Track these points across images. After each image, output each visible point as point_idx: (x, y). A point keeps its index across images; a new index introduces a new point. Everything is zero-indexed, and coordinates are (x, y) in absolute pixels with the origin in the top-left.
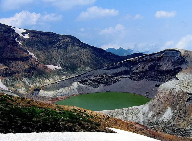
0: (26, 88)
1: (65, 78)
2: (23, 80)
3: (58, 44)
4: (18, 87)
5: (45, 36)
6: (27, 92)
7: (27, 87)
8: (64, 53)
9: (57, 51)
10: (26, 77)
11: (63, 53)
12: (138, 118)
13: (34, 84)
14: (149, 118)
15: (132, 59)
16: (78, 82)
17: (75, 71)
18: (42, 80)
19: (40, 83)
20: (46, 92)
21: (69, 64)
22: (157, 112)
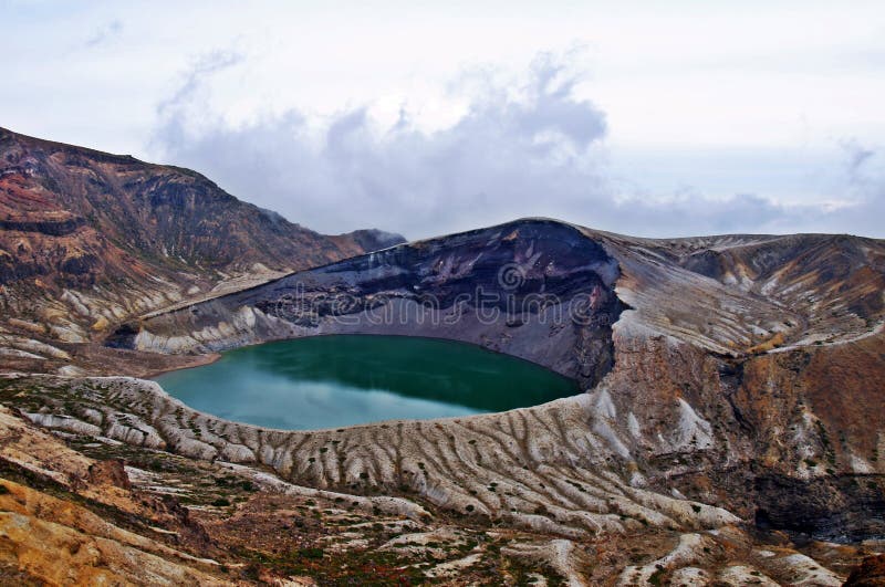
0: (81, 325)
4: (54, 321)
5: (112, 166)
6: (89, 337)
7: (86, 323)
9: (153, 210)
10: (71, 286)
11: (171, 218)
12: (605, 441)
13: (107, 312)
14: (642, 442)
16: (257, 306)
18: (126, 299)
20: (159, 340)
21: (197, 250)
22: (651, 418)
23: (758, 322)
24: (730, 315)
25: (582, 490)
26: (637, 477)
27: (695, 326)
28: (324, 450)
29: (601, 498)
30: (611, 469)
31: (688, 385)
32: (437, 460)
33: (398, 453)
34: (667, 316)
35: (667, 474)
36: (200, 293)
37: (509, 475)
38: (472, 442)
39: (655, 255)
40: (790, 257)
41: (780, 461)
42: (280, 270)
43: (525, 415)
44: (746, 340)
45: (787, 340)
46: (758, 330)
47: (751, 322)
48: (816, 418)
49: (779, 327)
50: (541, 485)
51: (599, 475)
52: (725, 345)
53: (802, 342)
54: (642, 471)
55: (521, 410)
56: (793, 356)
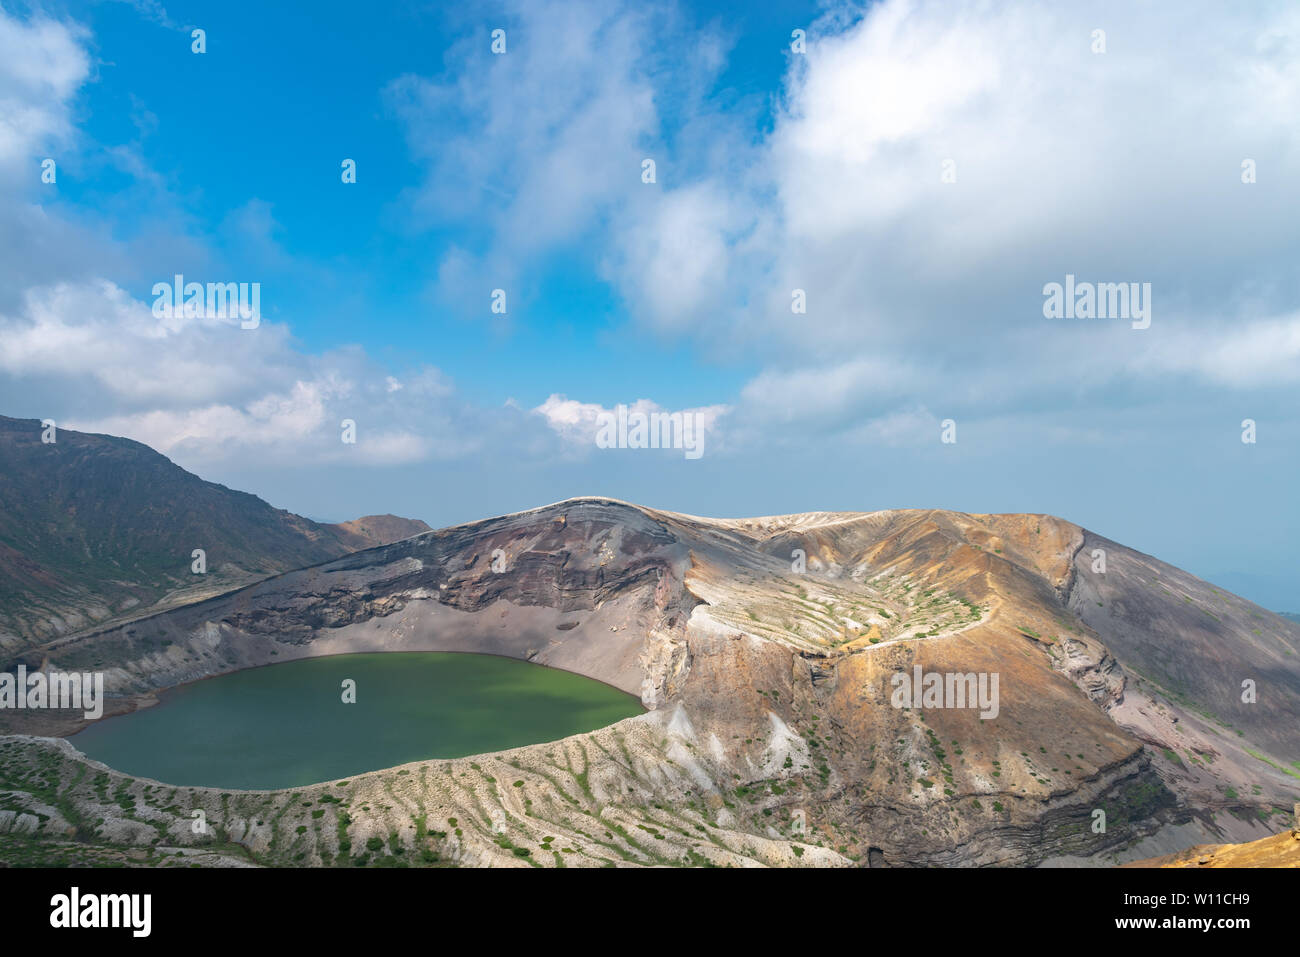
8: (103, 507)
12: (683, 771)
14: (728, 767)
16: (224, 620)
22: (736, 737)
23: (850, 613)
24: (819, 607)
25: (660, 837)
26: (724, 816)
27: (779, 621)
28: (318, 814)
29: (683, 846)
30: (692, 806)
31: (776, 693)
32: (473, 811)
33: (422, 808)
34: (746, 610)
35: (760, 807)
36: (138, 606)
37: (565, 823)
38: (519, 784)
39: (728, 537)
40: (879, 538)
41: (890, 782)
42: (259, 571)
43: (583, 743)
44: (839, 636)
45: (885, 634)
46: (852, 624)
47: (844, 614)
48: (927, 728)
49: (874, 619)
50: (608, 834)
51: (677, 815)
52: (814, 642)
53: (902, 636)
54: (729, 806)
55: (579, 737)
56: (893, 653)
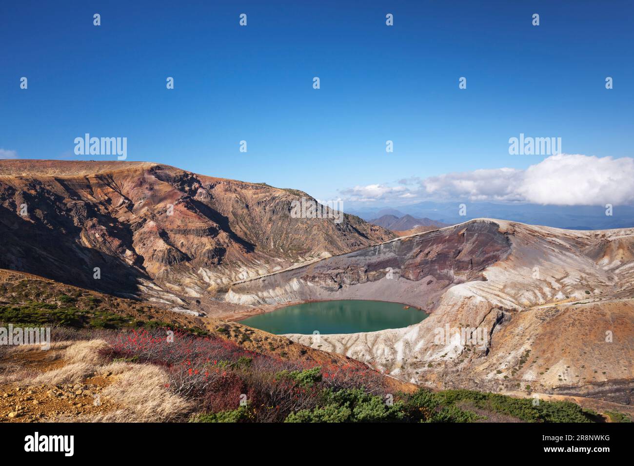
0: (202, 288)
1: (280, 270)
2: (199, 272)
3: (272, 205)
4: (188, 285)
6: (203, 294)
7: (205, 286)
8: (282, 224)
9: (270, 218)
10: (205, 266)
11: (280, 223)
12: (394, 352)
13: (219, 281)
14: (416, 354)
15: (407, 238)
16: (301, 278)
17: (300, 258)
18: (234, 274)
19: (230, 279)
20: (237, 296)
21: (291, 244)
46: (559, 296)
48: (529, 349)
49: (576, 294)
56: (548, 311)
